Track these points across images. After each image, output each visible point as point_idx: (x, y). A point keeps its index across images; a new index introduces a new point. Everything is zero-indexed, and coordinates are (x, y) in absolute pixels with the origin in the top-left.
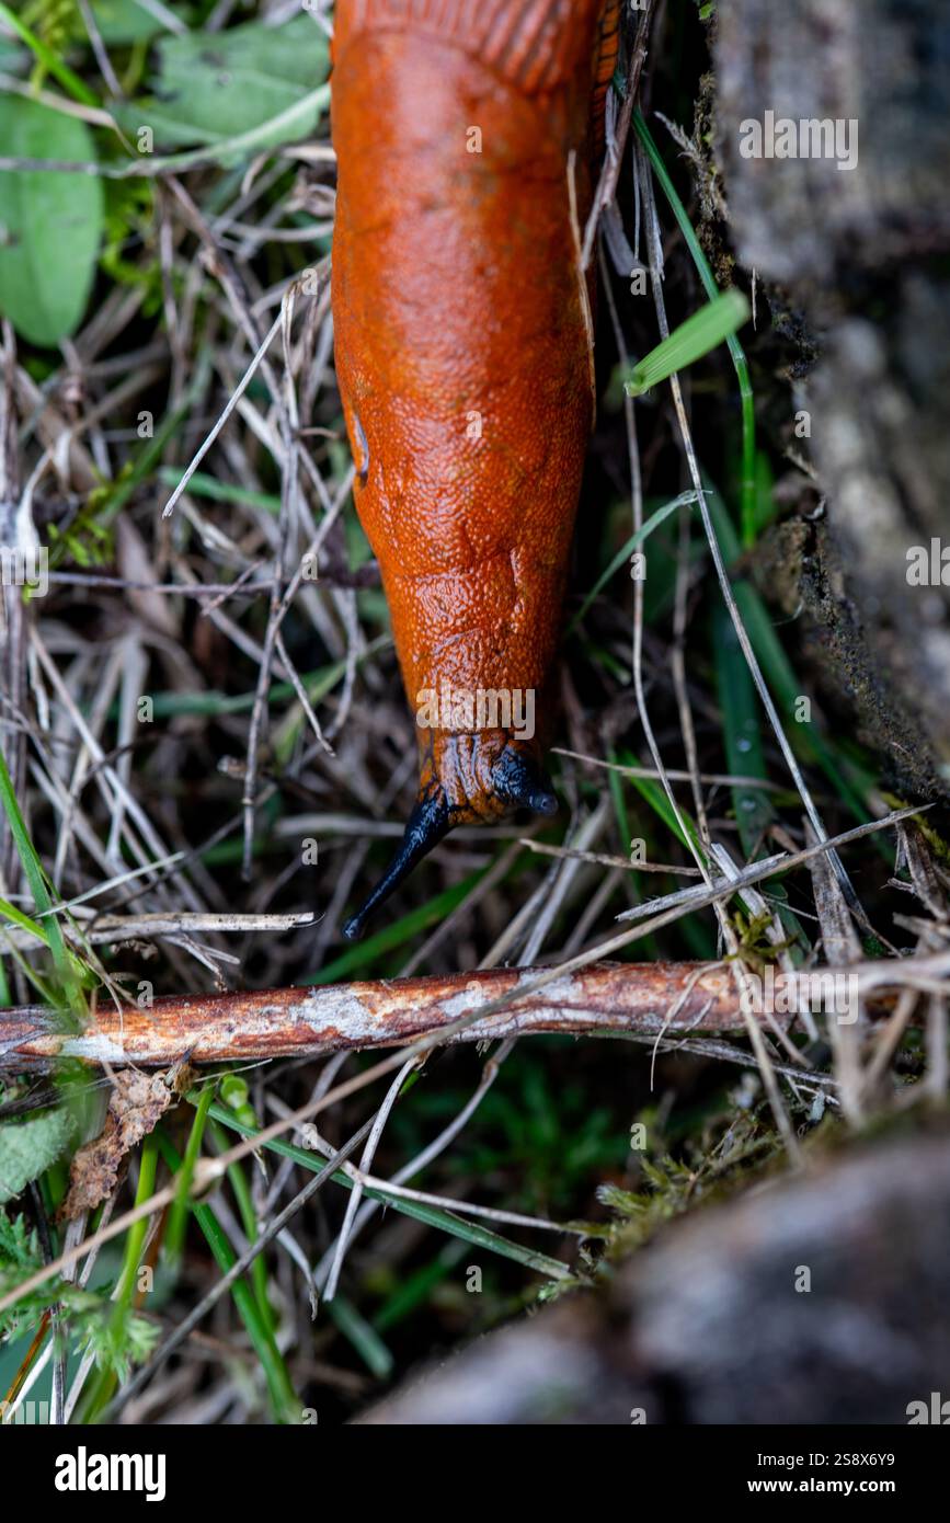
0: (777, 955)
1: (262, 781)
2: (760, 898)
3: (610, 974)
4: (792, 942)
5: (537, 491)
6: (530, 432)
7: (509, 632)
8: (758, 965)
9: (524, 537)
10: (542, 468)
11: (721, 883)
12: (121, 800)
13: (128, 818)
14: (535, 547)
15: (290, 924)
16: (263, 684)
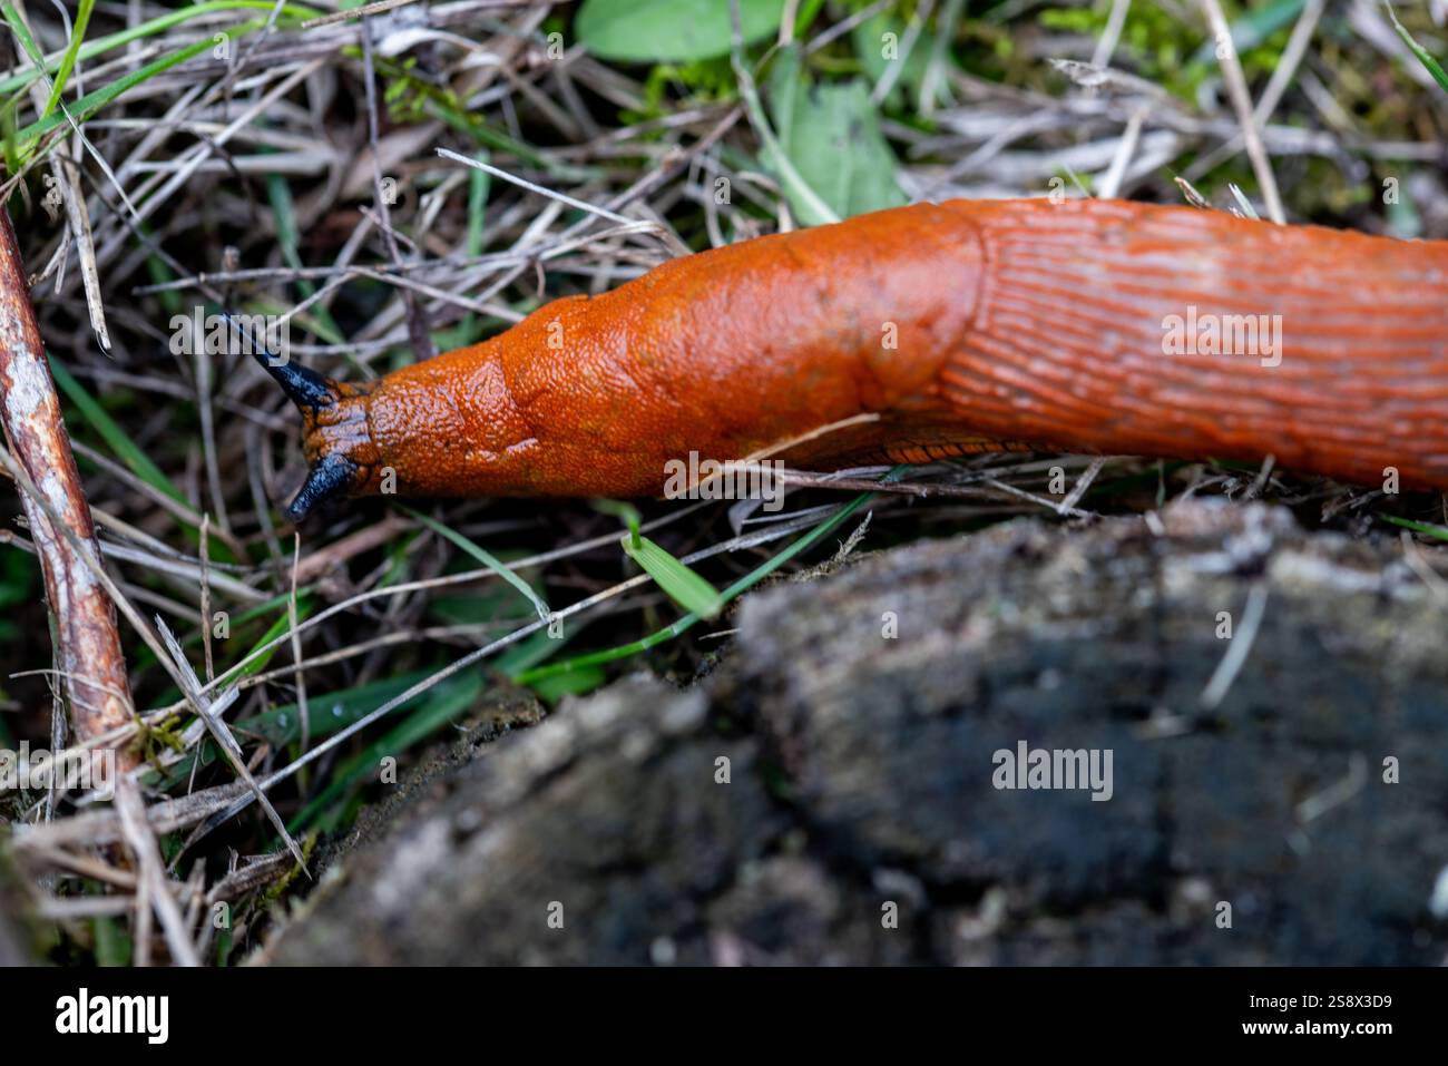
0: (149, 761)
1: (224, 288)
2: (198, 738)
3: (105, 618)
4: (164, 773)
5: (589, 449)
6: (634, 429)
7: (466, 452)
8: (136, 744)
9: (548, 447)
10: (609, 450)
11: (205, 701)
12: (184, 167)
13: (170, 176)
14: (542, 459)
15: (98, 329)
16: (309, 273)
